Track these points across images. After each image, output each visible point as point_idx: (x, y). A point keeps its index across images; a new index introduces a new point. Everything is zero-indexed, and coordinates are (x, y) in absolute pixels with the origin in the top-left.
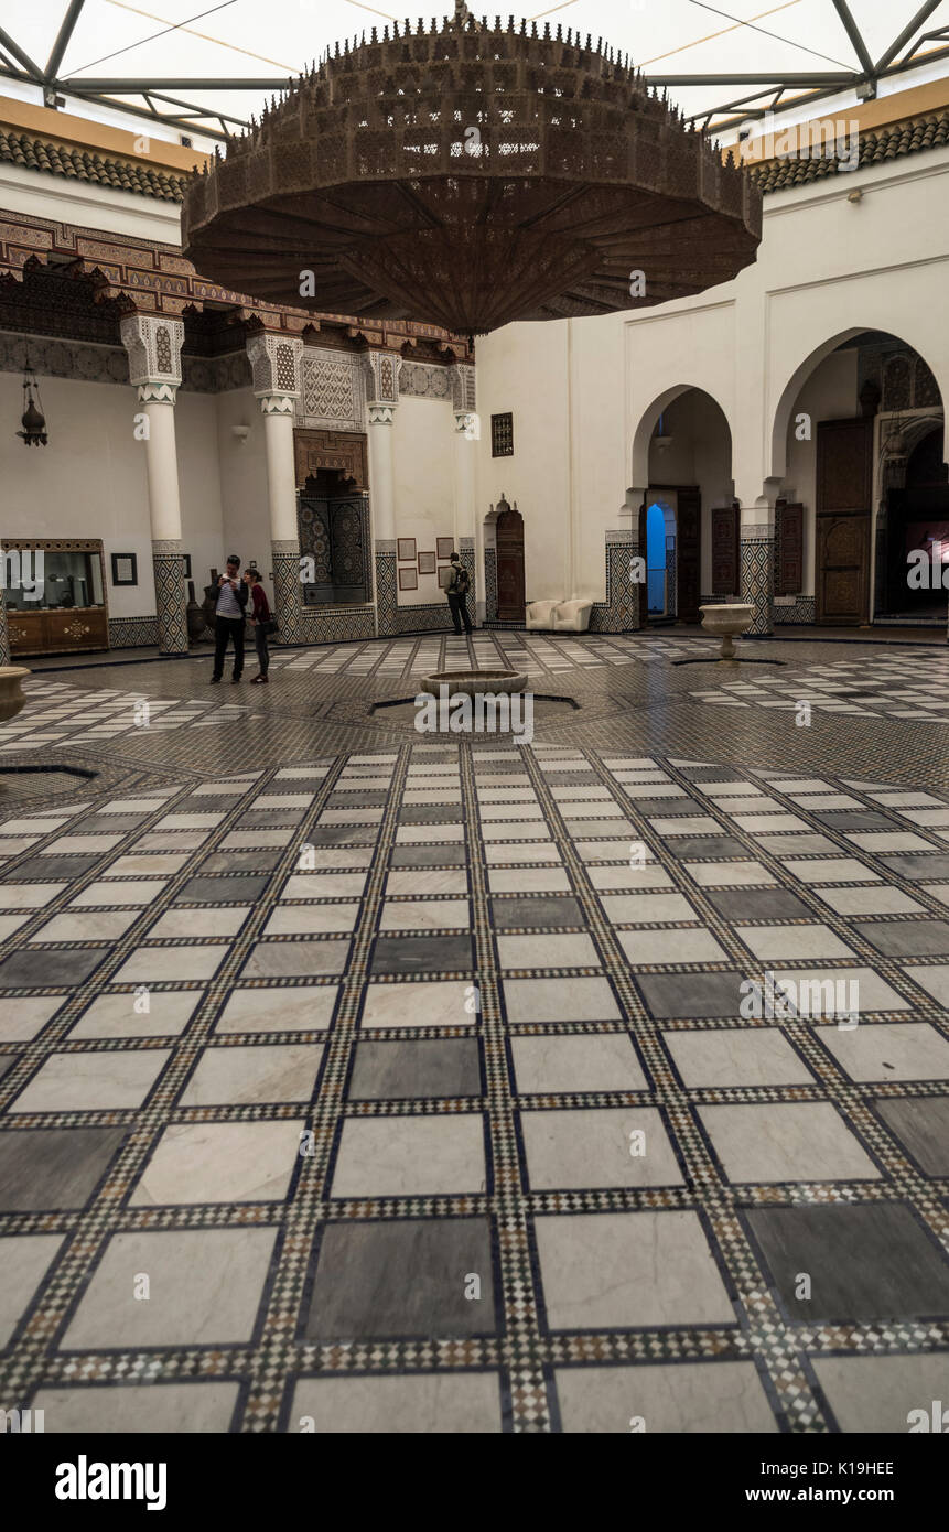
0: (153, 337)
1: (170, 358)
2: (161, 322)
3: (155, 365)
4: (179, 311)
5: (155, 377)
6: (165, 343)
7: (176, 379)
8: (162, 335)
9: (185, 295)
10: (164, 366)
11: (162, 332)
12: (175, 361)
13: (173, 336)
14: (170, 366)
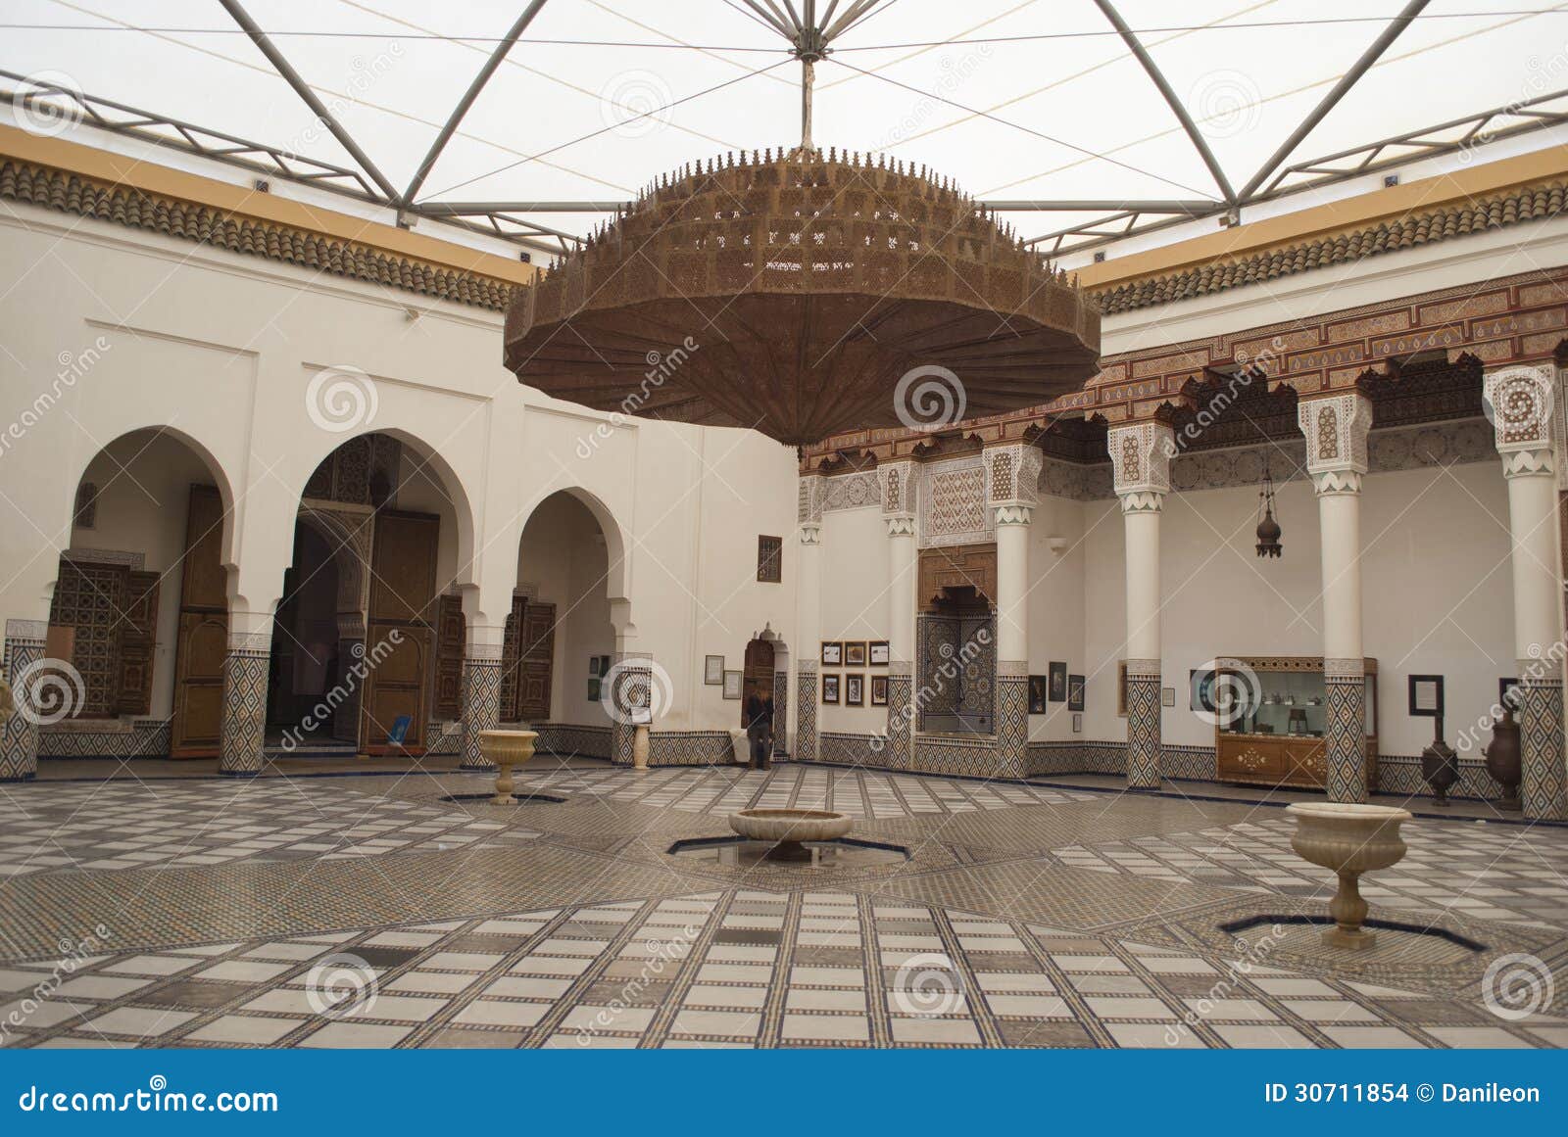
0: (1315, 421)
1: (1336, 440)
2: (1325, 402)
3: (1316, 453)
4: (1351, 382)
5: (1315, 466)
6: (1330, 424)
7: (1343, 463)
8: (1328, 419)
9: (1361, 360)
10: (1328, 452)
11: (1327, 413)
12: (1344, 443)
13: (1340, 414)
14: (1336, 449)
